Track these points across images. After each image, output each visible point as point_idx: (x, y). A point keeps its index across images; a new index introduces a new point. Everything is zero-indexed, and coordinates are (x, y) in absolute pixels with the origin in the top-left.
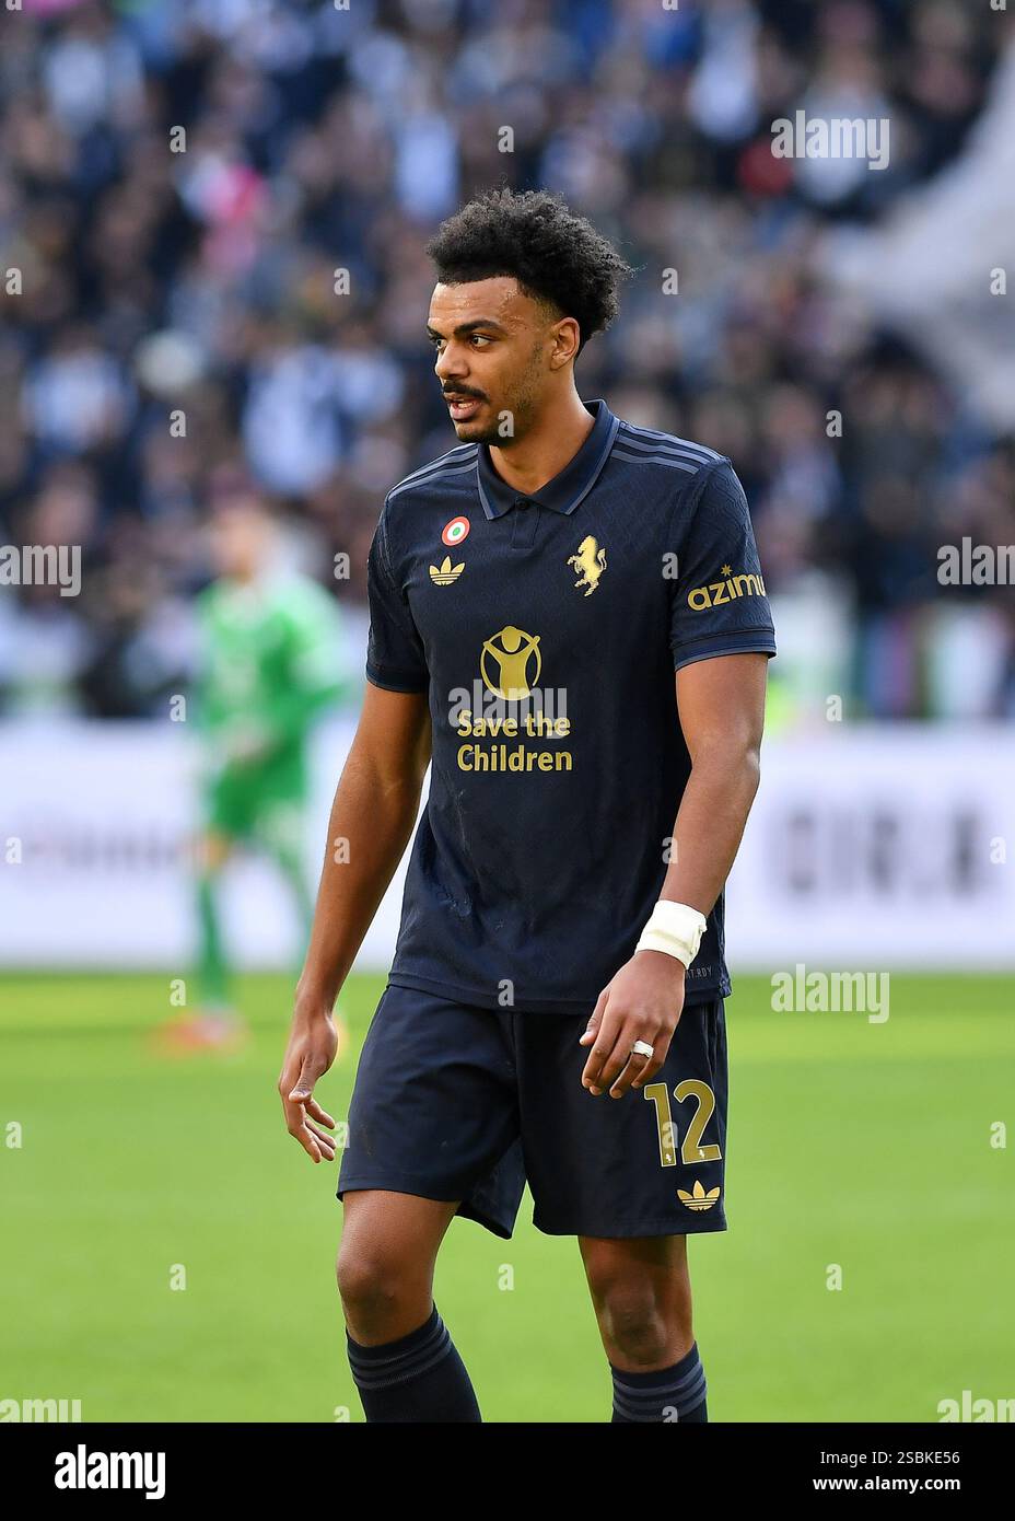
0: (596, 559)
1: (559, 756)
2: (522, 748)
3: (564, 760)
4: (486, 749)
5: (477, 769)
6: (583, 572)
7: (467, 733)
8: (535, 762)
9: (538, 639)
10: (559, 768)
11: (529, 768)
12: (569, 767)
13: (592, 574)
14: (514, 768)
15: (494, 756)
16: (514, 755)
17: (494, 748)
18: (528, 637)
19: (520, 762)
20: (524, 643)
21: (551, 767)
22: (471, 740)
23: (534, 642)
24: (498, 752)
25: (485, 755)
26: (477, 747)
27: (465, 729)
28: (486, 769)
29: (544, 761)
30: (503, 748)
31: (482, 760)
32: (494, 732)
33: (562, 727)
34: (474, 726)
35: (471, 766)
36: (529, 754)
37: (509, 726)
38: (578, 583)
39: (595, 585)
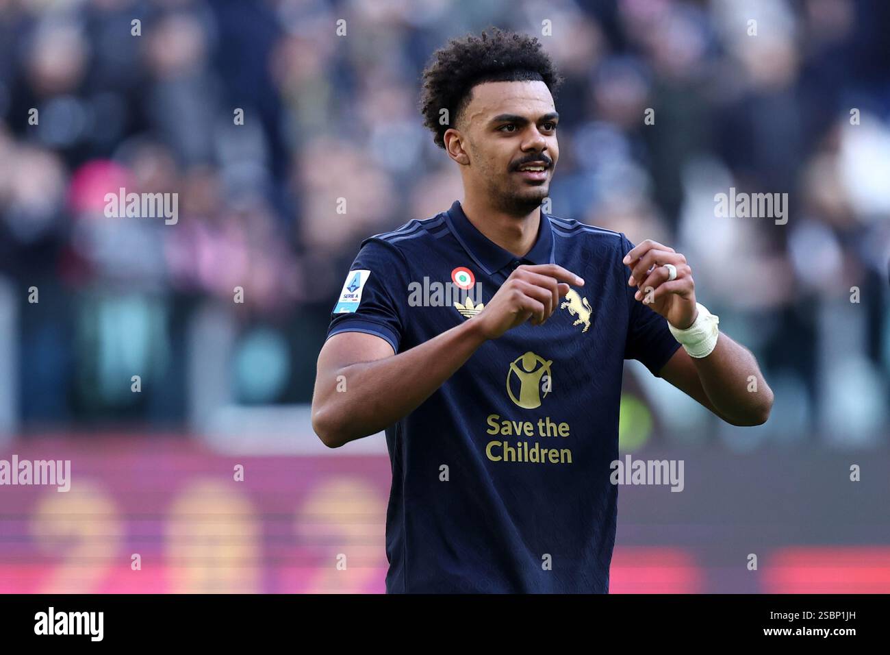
0: (583, 305)
1: (563, 452)
2: (537, 444)
3: (566, 454)
4: (513, 444)
5: (506, 459)
6: (578, 315)
7: (496, 432)
8: (546, 455)
9: (550, 363)
10: (563, 461)
11: (543, 461)
12: (570, 461)
13: (585, 316)
14: (533, 460)
15: (520, 450)
16: (532, 450)
17: (519, 444)
18: (543, 361)
19: (536, 455)
20: (539, 365)
21: (557, 461)
22: (499, 437)
23: (546, 364)
24: (523, 447)
25: (512, 450)
26: (506, 443)
27: (493, 429)
28: (513, 459)
29: (553, 454)
30: (526, 444)
31: (510, 453)
32: (519, 433)
33: (563, 430)
34: (501, 426)
35: (499, 458)
36: (542, 450)
37: (528, 428)
38: (576, 323)
39: (588, 324)
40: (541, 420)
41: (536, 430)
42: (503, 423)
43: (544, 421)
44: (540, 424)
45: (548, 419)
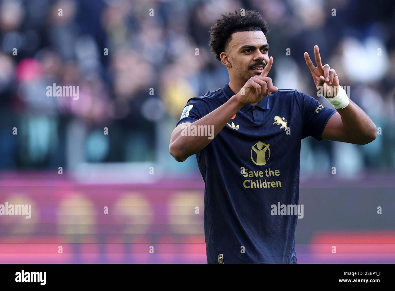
1: (277, 182)
2: (265, 180)
3: (279, 183)
4: (254, 181)
5: (252, 187)
6: (281, 124)
7: (246, 176)
8: (270, 184)
9: (269, 145)
10: (277, 186)
11: (269, 187)
12: (280, 186)
13: (284, 125)
14: (264, 187)
15: (258, 183)
16: (264, 183)
17: (257, 181)
18: (265, 145)
20: (264, 147)
21: (275, 186)
22: (248, 178)
23: (267, 146)
25: (254, 183)
26: (251, 181)
28: (255, 187)
29: (273, 184)
30: (260, 180)
31: (253, 185)
32: (257, 176)
33: (277, 173)
34: (249, 174)
35: (249, 187)
36: (268, 182)
37: (261, 173)
38: (281, 128)
39: (286, 128)
40: (266, 170)
41: (265, 174)
42: (250, 172)
43: (268, 170)
44: (266, 172)
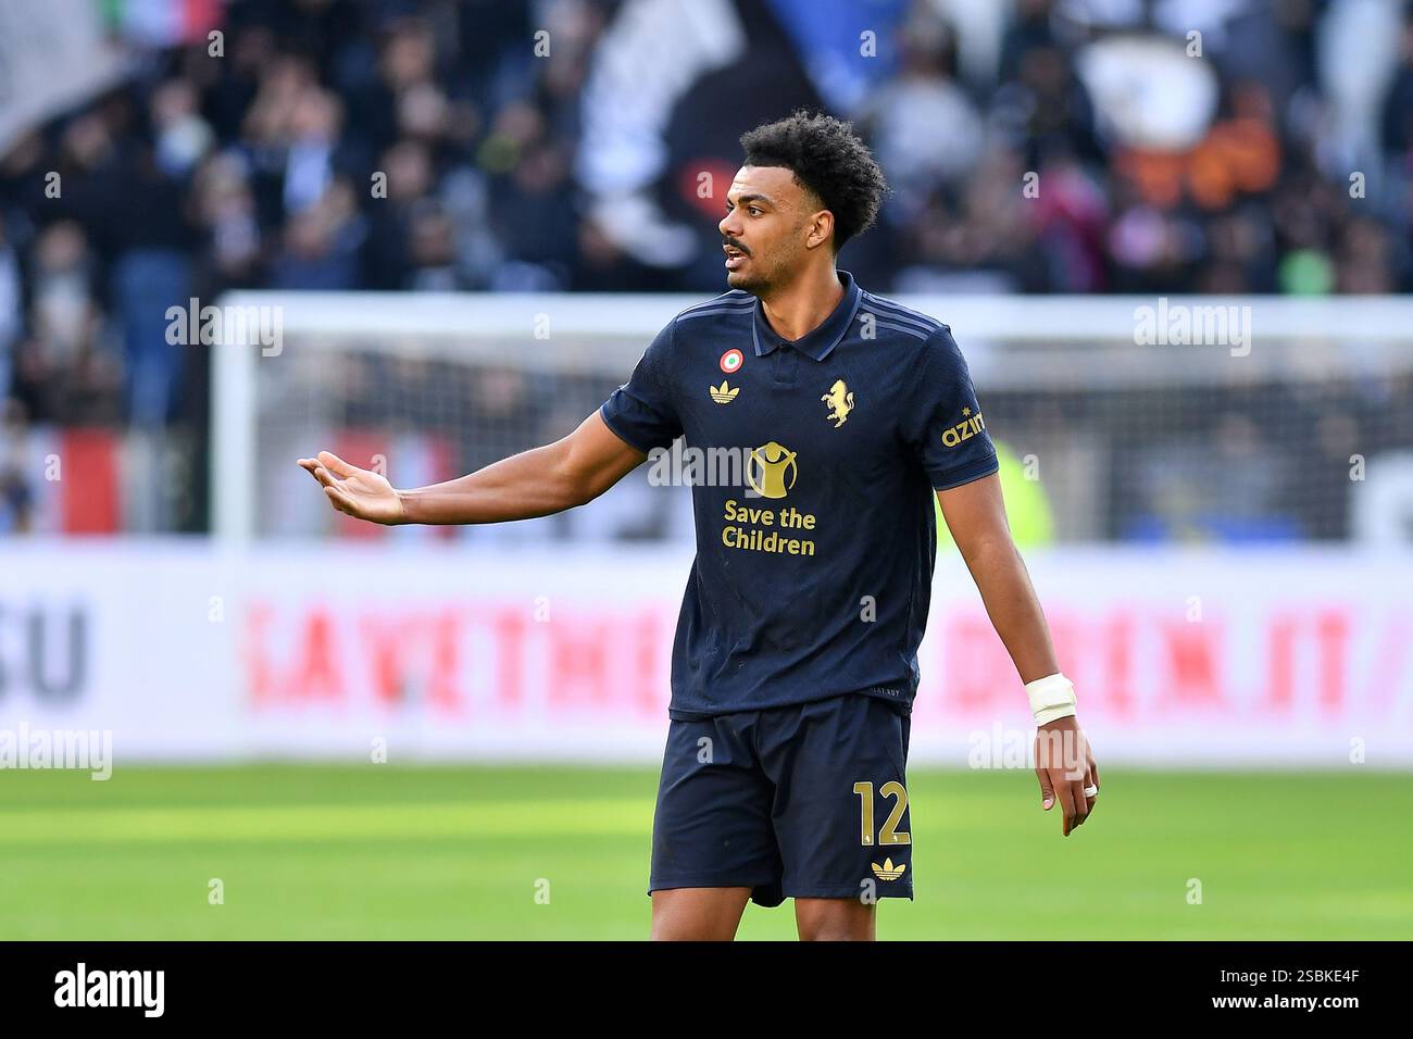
0: (846, 401)
1: (804, 544)
2: (775, 534)
3: (808, 547)
4: (746, 532)
5: (739, 546)
6: (834, 408)
7: (732, 518)
8: (786, 546)
9: (794, 454)
10: (804, 553)
11: (781, 551)
12: (811, 553)
13: (842, 411)
14: (767, 549)
15: (753, 538)
16: (768, 540)
17: (754, 532)
18: (787, 452)
19: (774, 544)
20: (783, 457)
21: (797, 552)
22: (735, 523)
23: (791, 457)
24: (756, 535)
25: (745, 537)
26: (740, 530)
27: (730, 514)
28: (746, 547)
29: (793, 546)
30: (760, 533)
31: (743, 540)
32: (754, 521)
33: (809, 522)
34: (738, 513)
35: (733, 544)
36: (781, 540)
37: (767, 517)
38: (830, 417)
39: (843, 420)
40: (784, 510)
41: (777, 519)
42: (740, 510)
43: (788, 511)
44: (784, 514)
45: (793, 510)
